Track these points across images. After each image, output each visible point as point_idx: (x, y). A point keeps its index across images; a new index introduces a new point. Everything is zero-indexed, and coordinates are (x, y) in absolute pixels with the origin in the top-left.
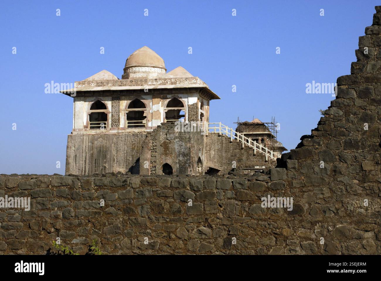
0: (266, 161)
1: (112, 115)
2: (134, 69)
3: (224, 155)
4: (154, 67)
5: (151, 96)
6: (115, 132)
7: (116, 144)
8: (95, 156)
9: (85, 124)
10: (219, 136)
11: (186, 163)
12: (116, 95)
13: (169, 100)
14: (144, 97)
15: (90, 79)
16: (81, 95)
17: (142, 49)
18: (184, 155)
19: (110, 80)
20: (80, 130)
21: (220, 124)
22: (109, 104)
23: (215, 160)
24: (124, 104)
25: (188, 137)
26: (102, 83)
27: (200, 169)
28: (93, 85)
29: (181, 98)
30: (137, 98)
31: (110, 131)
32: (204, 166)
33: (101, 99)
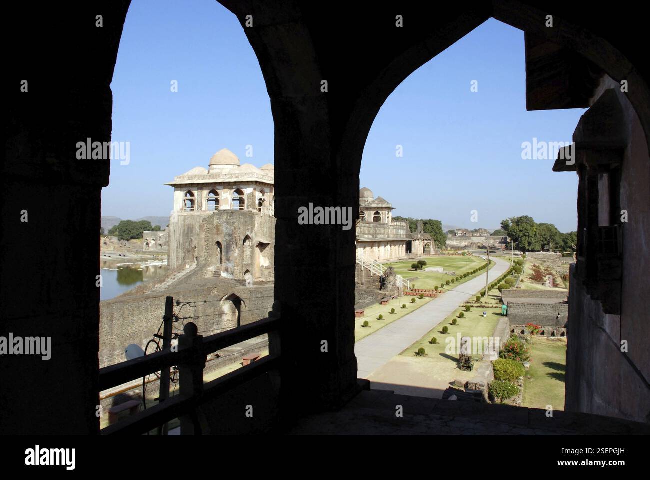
1: (198, 201)
2: (214, 166)
4: (228, 165)
5: (223, 187)
6: (199, 214)
8: (186, 232)
9: (181, 208)
11: (230, 241)
12: (200, 187)
13: (234, 190)
14: (218, 187)
15: (186, 174)
16: (178, 187)
17: (222, 151)
18: (230, 235)
19: (197, 175)
20: (178, 212)
22: (196, 193)
23: (267, 236)
24: (205, 193)
26: (191, 178)
27: (251, 243)
28: (186, 180)
29: (242, 189)
30: (213, 188)
31: (196, 213)
32: (254, 241)
33: (191, 189)
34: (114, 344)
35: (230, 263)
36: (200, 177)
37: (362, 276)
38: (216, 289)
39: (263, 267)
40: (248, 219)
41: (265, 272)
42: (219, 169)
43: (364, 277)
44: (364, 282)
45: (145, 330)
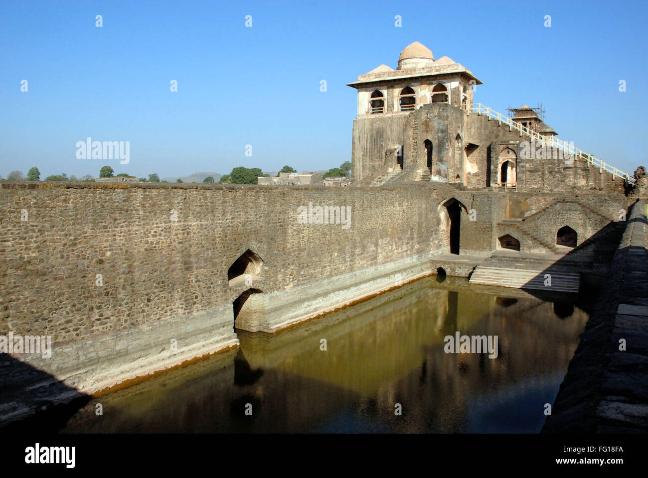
0: (520, 137)
1: (388, 101)
2: (405, 61)
3: (483, 132)
4: (422, 58)
5: (419, 83)
6: (389, 115)
7: (391, 125)
8: (374, 136)
9: (367, 110)
10: (479, 115)
12: (390, 84)
13: (435, 85)
14: (413, 84)
15: (371, 72)
16: (363, 86)
17: (413, 44)
19: (386, 72)
20: (362, 115)
21: (480, 104)
22: (385, 92)
23: (475, 137)
24: (397, 91)
25: (446, 115)
26: (379, 75)
27: (460, 144)
28: (372, 77)
29: (444, 83)
30: (407, 85)
31: (386, 114)
32: (464, 142)
33: (378, 88)
34: (355, 240)
35: (443, 164)
36: (389, 74)
37: (600, 180)
38: (435, 191)
39: (469, 173)
40: (458, 115)
41: (472, 180)
42: (413, 63)
43: (602, 181)
44: (602, 187)
45: (380, 228)
